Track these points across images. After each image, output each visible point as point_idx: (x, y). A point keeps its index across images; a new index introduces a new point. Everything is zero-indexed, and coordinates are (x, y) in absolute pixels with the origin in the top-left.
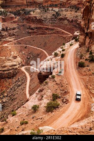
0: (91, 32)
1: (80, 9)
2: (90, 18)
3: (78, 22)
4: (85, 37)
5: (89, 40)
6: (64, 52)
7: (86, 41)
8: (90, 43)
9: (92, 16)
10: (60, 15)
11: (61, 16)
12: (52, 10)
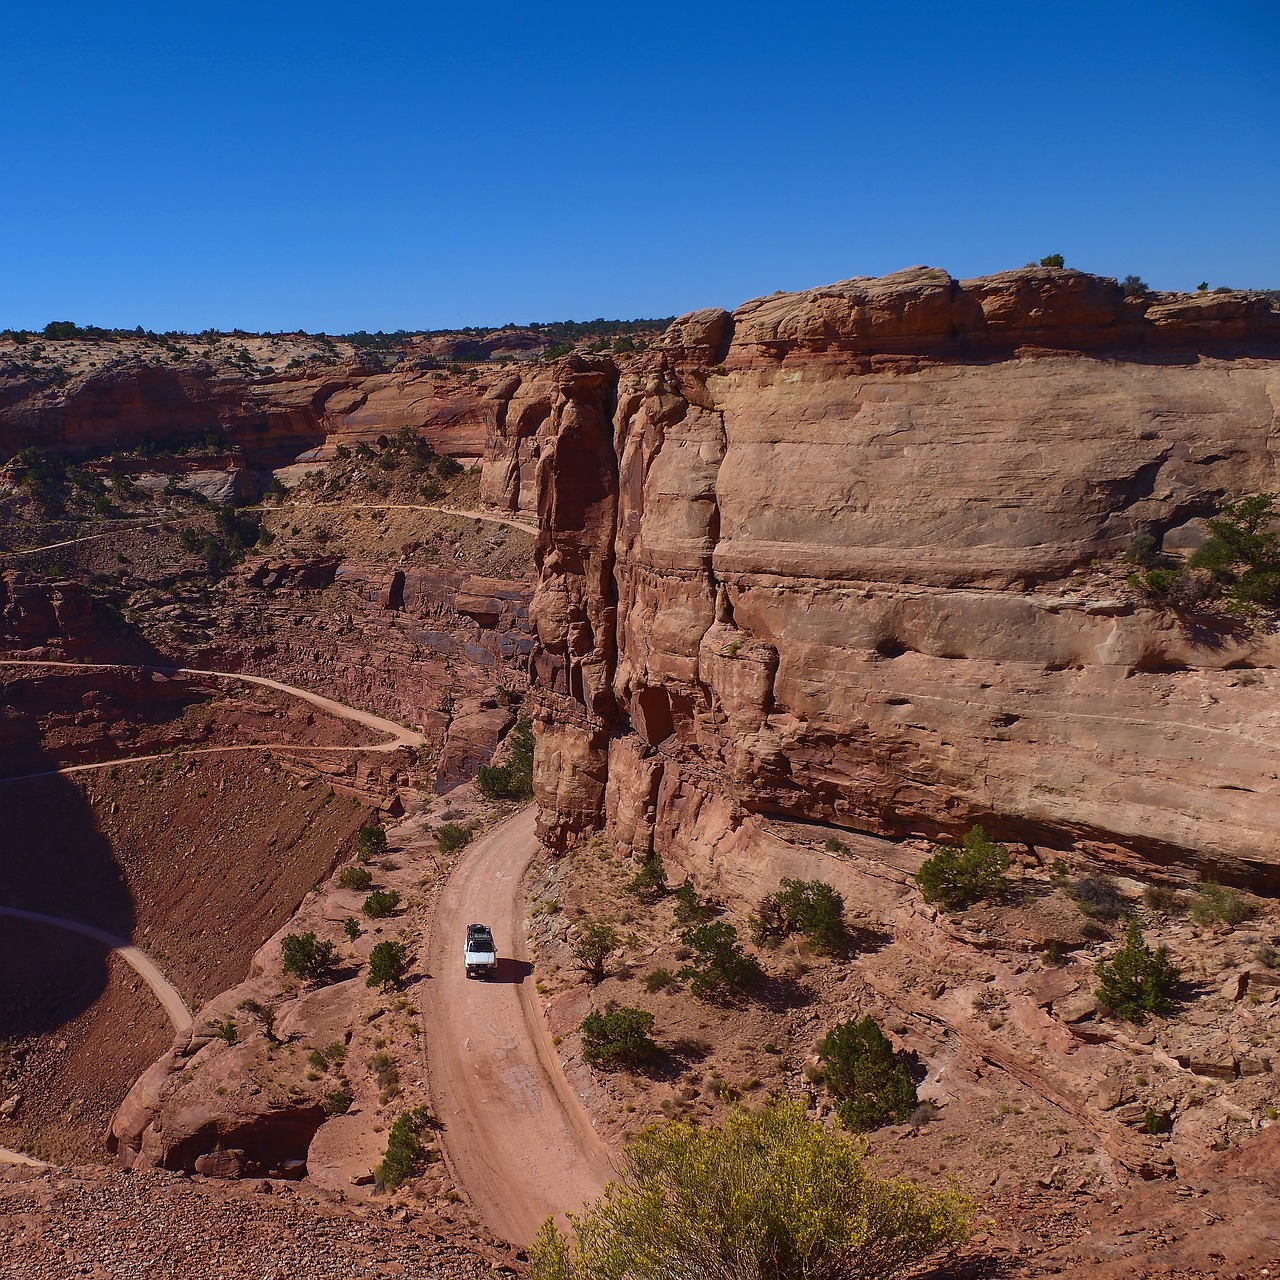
0: (653, 681)
1: (467, 463)
2: (620, 546)
3: (459, 599)
4: (599, 745)
5: (647, 767)
6: (390, 930)
7: (611, 785)
8: (663, 796)
9: (636, 528)
10: (270, 539)
11: (276, 548)
12: (170, 491)
